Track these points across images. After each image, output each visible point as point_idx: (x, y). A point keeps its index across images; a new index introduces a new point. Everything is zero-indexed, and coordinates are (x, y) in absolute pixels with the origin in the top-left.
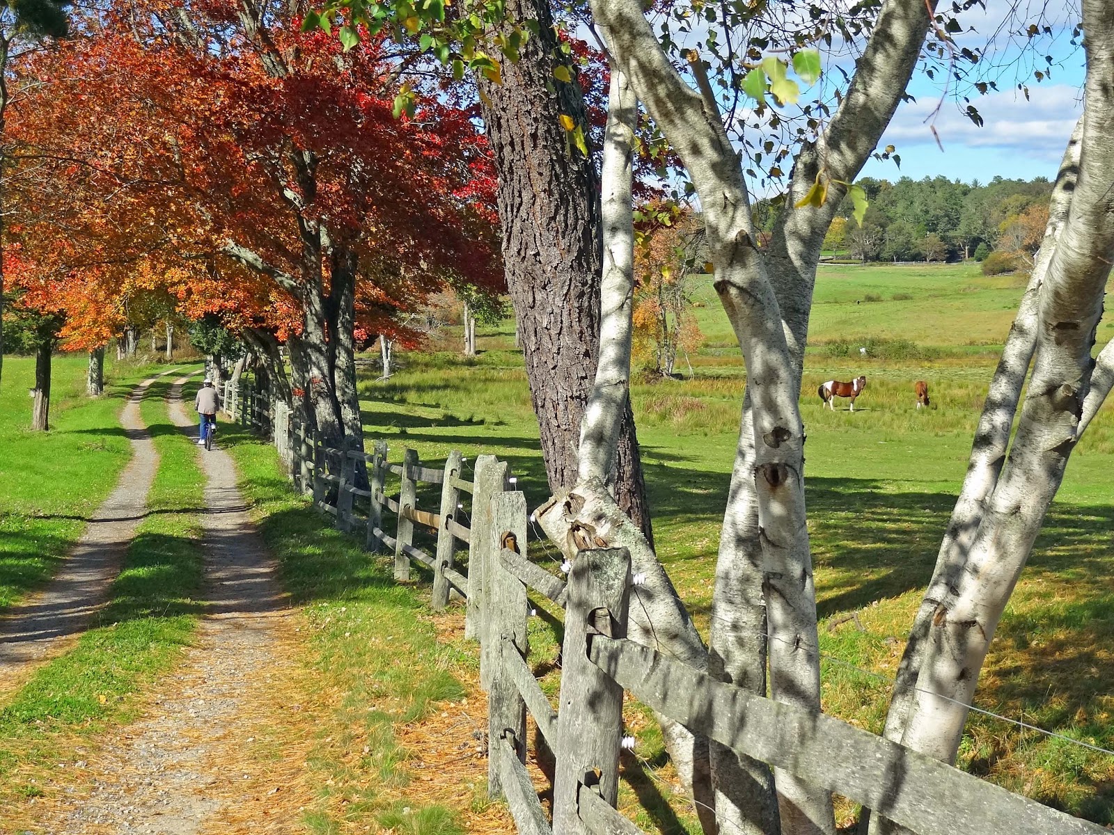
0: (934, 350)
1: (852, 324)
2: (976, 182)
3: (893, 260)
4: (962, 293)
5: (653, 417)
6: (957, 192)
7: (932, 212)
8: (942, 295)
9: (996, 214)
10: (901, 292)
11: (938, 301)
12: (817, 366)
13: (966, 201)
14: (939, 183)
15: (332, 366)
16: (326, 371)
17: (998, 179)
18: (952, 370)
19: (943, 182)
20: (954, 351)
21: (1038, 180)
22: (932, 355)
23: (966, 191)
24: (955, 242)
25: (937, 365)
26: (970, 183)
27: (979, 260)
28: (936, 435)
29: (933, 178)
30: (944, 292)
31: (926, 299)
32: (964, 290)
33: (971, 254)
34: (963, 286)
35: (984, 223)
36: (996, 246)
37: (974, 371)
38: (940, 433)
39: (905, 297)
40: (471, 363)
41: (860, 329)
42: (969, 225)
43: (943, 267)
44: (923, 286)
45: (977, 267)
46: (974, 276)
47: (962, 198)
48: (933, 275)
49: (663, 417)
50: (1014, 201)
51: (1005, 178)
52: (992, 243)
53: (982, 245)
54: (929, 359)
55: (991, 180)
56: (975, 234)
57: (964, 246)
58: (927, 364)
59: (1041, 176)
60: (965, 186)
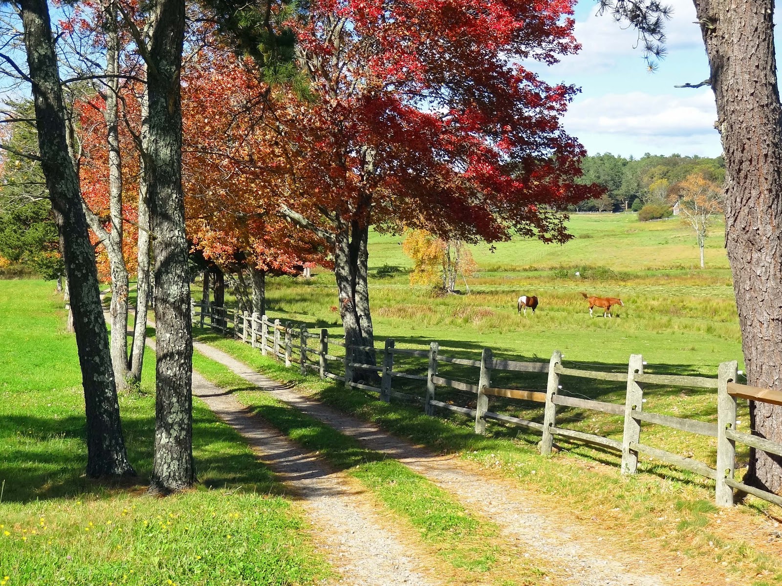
0: (625, 274)
1: (558, 255)
2: (632, 157)
3: (576, 211)
4: (628, 233)
5: (460, 321)
6: (619, 163)
7: (602, 178)
8: (613, 235)
9: (646, 179)
10: (585, 232)
11: (612, 239)
12: (547, 285)
13: (625, 170)
14: (606, 157)
15: (354, 291)
16: (350, 294)
17: (648, 155)
18: (642, 287)
19: (609, 157)
20: (639, 274)
21: (674, 155)
22: (625, 277)
23: (625, 164)
24: (618, 198)
25: (629, 284)
26: (628, 159)
27: (636, 211)
28: (658, 333)
29: (602, 154)
30: (613, 233)
31: (603, 237)
32: (627, 231)
33: (630, 206)
34: (626, 229)
35: (638, 185)
36: (647, 201)
37: (657, 288)
38: (660, 332)
39: (587, 237)
40: (309, 283)
41: (565, 259)
42: (628, 186)
43: (610, 215)
44: (599, 229)
45: (634, 215)
46: (632, 222)
47: (623, 168)
48: (604, 221)
49: (466, 321)
50: (658, 170)
51: (652, 154)
52: (644, 199)
53: (637, 200)
54: (623, 280)
55: (643, 155)
56: (632, 193)
57: (625, 201)
58: (623, 283)
59: (676, 153)
60: (625, 159)
